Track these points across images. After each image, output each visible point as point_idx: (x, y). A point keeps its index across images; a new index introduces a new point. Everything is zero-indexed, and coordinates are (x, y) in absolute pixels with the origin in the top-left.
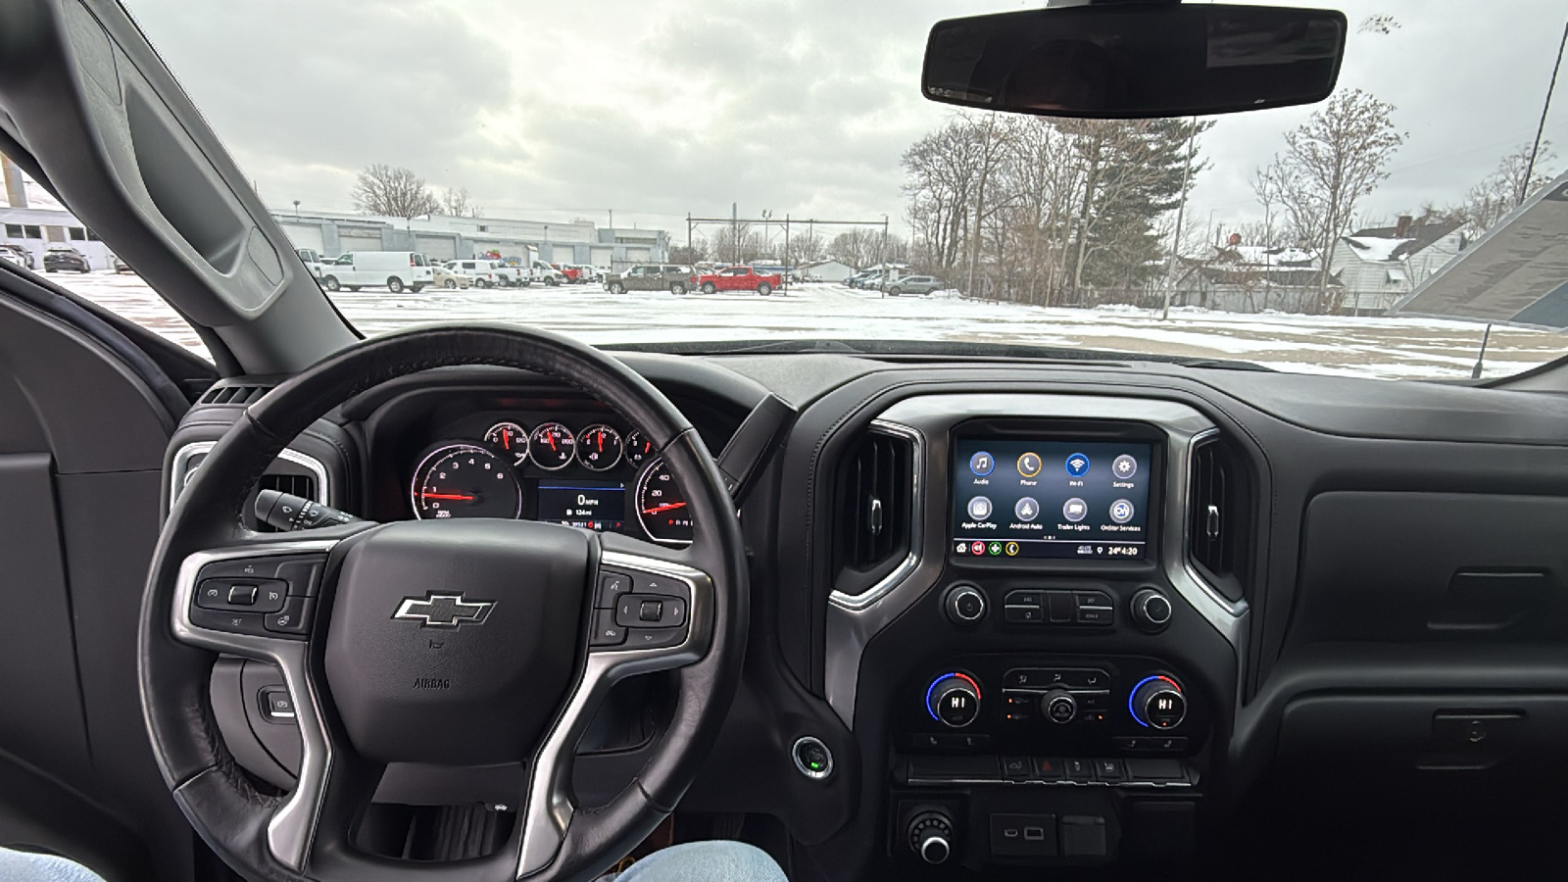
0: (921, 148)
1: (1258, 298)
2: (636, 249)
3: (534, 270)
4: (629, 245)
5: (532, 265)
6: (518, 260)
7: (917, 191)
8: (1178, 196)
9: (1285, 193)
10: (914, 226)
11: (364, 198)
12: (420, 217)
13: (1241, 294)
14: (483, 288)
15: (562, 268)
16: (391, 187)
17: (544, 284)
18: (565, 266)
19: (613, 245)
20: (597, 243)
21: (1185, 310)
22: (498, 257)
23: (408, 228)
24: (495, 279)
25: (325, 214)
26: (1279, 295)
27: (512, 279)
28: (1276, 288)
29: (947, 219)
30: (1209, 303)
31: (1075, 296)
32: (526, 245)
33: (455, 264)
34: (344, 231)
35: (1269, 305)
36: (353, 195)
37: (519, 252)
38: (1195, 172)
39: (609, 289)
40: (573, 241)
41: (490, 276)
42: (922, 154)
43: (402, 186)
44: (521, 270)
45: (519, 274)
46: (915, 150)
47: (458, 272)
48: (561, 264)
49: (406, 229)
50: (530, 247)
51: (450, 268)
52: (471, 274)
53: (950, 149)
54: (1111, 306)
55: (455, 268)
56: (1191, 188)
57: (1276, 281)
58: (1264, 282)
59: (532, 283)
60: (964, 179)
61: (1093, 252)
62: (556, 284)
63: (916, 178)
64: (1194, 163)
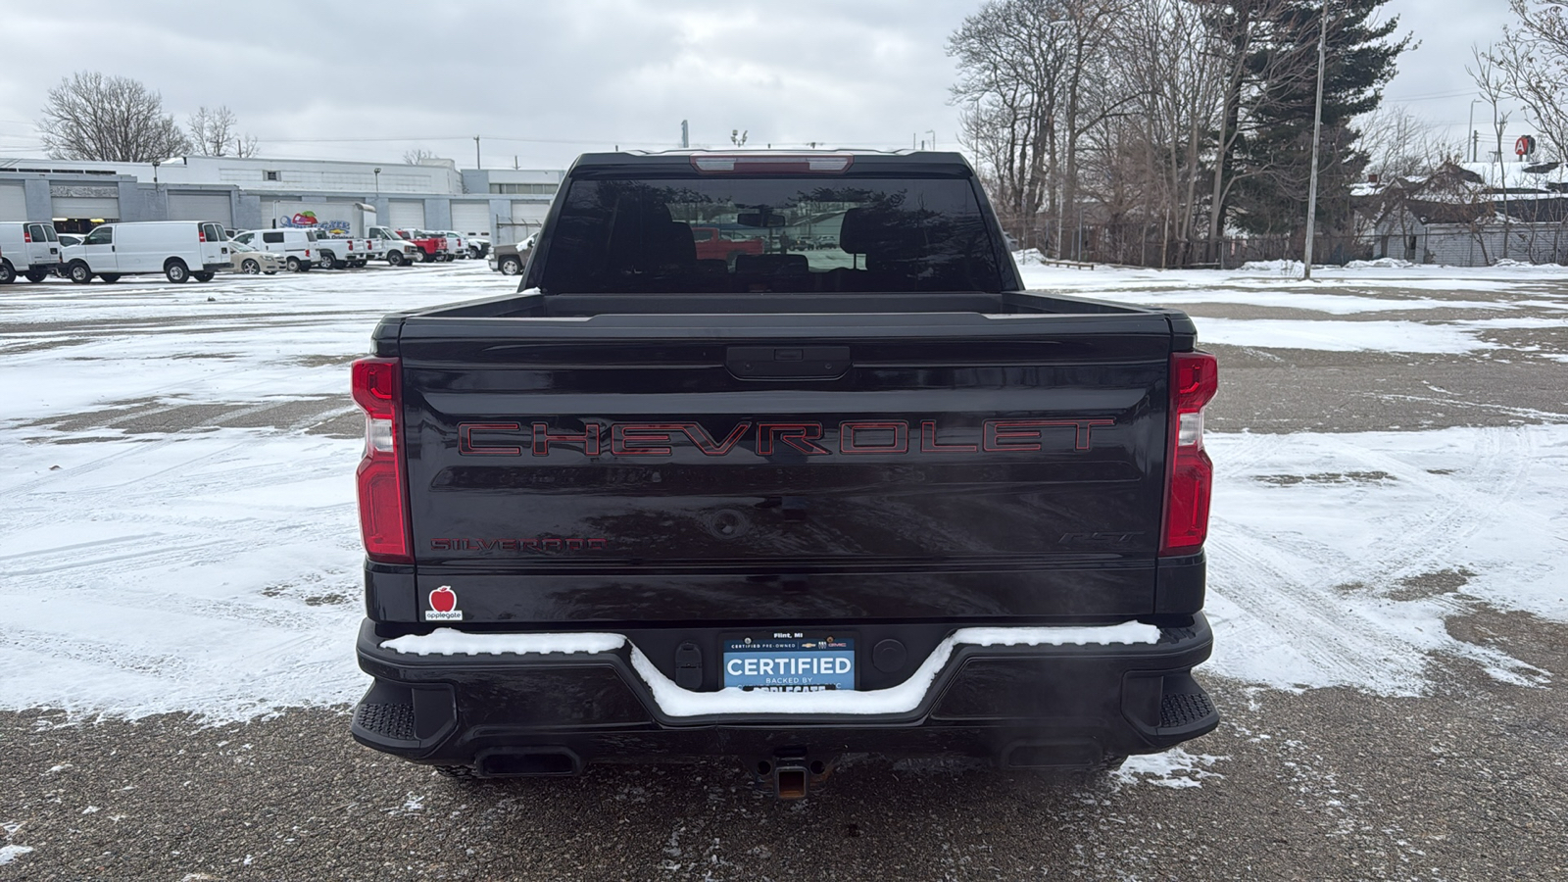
0: (980, 27)
1: (1492, 242)
2: (527, 202)
3: (373, 241)
4: (514, 196)
5: (367, 235)
6: (345, 226)
7: (976, 95)
8: (1369, 92)
9: (1521, 83)
10: (977, 151)
11: (58, 129)
12: (172, 160)
13: (1466, 237)
14: (296, 271)
15: (412, 236)
16: (103, 109)
17: (387, 263)
18: (417, 233)
19: (488, 196)
20: (461, 196)
21: (1377, 265)
22: (313, 221)
23: (155, 179)
24: (315, 257)
25: (19, 161)
26: (1523, 238)
27: (341, 256)
28: (1517, 226)
29: (1025, 139)
30: (1419, 253)
31: (1212, 250)
32: (358, 201)
33: (252, 236)
34: (60, 190)
35: (1510, 252)
36: (40, 126)
37: (346, 213)
38: (1395, 53)
39: (500, 268)
40: (420, 191)
41: (308, 252)
42: (984, 35)
43: (123, 108)
44: (354, 242)
45: (351, 248)
46: (969, 30)
47: (257, 249)
48: (411, 231)
49: (153, 182)
50: (364, 206)
51: (246, 242)
52: (277, 251)
53: (1025, 26)
54: (1266, 263)
55: (252, 242)
56: (1392, 77)
57: (1517, 216)
58: (1501, 217)
59: (369, 262)
60: (1050, 74)
61: (1236, 181)
62: (407, 263)
63: (975, 73)
64: (1391, 40)
